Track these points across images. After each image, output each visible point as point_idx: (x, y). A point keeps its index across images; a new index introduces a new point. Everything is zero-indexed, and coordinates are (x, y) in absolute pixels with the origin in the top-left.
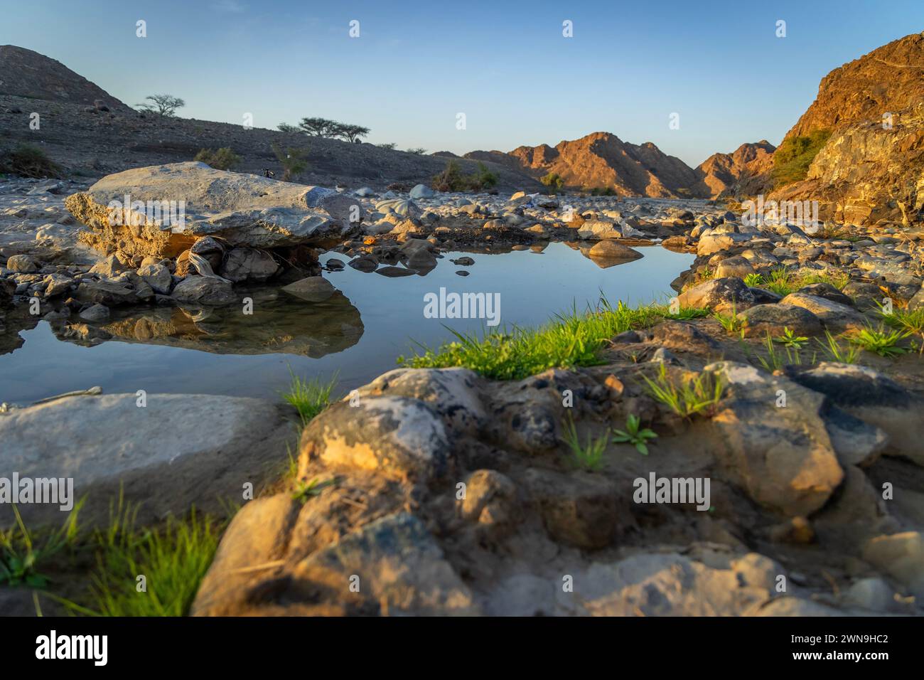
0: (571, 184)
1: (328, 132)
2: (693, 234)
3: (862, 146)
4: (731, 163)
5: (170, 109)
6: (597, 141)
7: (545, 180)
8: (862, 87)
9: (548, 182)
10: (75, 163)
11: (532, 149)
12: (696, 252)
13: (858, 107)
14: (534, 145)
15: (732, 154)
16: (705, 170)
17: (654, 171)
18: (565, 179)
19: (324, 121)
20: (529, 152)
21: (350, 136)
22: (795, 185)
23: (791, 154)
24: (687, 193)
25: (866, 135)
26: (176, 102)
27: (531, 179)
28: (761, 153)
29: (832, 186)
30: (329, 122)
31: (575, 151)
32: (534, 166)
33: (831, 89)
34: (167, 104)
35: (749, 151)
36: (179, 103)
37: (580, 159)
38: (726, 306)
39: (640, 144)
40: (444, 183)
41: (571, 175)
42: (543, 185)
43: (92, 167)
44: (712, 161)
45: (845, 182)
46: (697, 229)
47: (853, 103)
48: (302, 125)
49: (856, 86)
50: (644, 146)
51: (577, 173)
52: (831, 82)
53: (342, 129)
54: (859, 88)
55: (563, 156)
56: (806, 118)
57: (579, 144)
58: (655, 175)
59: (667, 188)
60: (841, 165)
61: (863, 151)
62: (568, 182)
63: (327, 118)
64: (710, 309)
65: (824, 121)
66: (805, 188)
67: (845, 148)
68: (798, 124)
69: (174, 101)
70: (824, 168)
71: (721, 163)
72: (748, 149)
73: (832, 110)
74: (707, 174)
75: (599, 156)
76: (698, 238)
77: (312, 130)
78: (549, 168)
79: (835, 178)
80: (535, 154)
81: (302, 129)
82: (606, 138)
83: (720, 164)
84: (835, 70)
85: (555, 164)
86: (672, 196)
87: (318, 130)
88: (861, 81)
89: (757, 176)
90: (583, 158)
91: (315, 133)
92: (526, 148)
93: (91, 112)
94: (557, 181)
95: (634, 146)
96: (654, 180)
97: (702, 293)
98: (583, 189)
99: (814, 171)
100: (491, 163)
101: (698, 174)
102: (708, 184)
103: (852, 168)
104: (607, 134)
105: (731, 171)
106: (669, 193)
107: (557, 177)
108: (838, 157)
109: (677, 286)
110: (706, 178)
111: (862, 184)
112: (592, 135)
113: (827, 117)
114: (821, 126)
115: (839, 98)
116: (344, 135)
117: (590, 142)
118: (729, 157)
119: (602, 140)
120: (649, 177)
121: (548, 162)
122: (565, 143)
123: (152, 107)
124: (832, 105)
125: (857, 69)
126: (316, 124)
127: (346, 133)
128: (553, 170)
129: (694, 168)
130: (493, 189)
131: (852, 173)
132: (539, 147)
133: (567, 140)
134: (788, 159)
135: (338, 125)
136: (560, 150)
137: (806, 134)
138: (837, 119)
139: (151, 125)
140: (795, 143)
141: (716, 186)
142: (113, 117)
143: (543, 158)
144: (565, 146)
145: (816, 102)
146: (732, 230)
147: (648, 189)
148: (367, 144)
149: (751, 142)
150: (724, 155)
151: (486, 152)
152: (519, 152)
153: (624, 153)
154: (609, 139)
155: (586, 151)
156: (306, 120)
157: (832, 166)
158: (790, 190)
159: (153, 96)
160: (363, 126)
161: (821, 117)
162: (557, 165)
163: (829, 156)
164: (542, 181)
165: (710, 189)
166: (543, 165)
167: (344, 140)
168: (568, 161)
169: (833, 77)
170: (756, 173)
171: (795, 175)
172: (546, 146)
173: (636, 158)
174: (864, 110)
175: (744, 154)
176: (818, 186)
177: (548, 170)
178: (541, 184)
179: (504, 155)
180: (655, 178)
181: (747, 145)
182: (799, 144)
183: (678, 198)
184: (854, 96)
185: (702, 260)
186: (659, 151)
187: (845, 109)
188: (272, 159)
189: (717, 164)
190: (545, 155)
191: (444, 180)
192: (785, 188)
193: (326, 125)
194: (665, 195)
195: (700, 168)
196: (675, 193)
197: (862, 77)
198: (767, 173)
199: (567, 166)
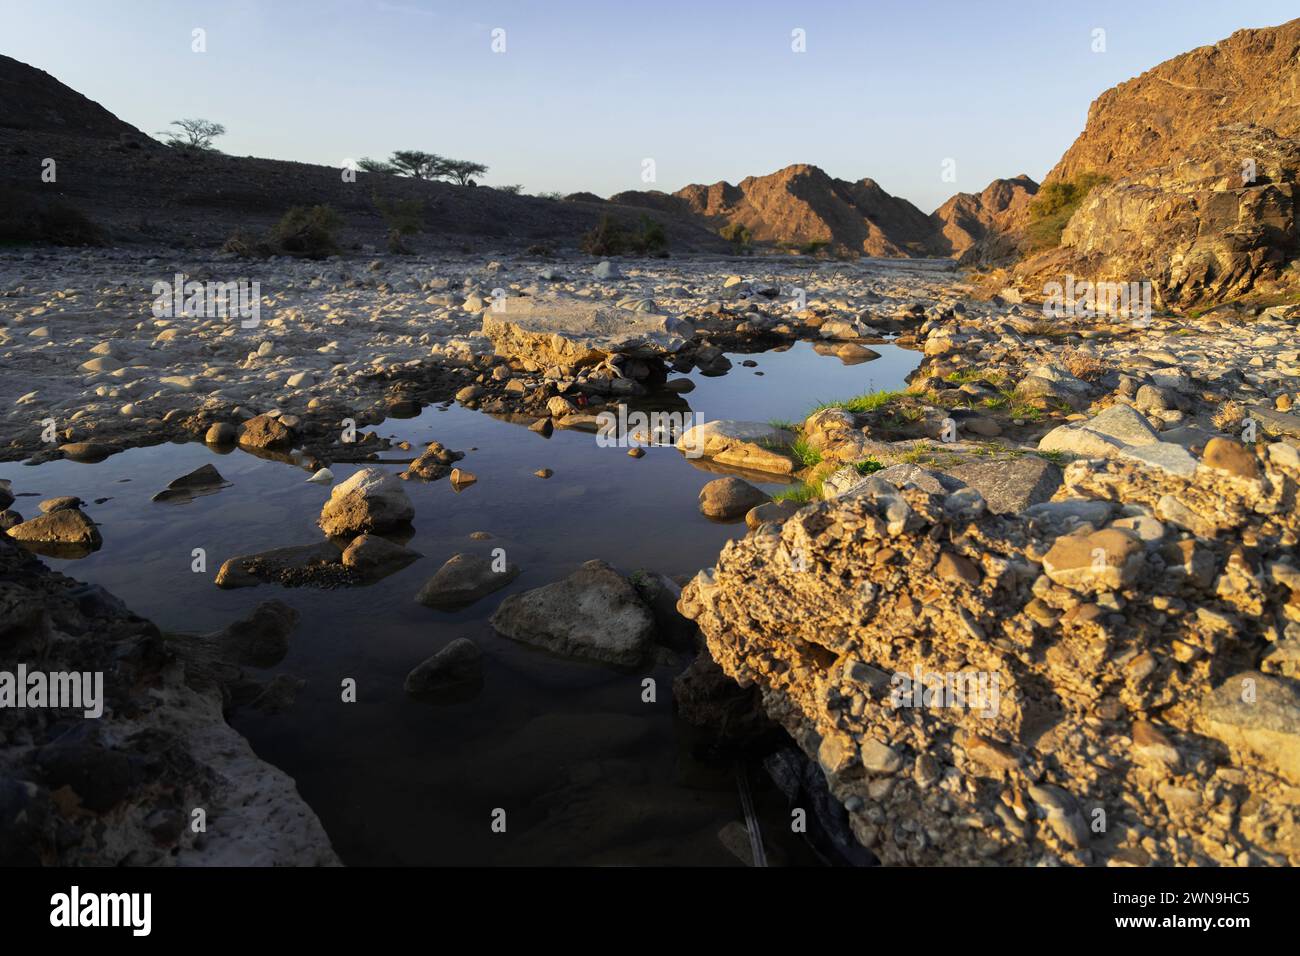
0: (760, 237)
1: (429, 169)
2: (922, 331)
3: (1118, 212)
4: (979, 206)
5: (205, 139)
6: (795, 177)
7: (726, 234)
8: (1141, 114)
9: (729, 236)
10: (115, 224)
11: (706, 189)
12: (923, 350)
13: (1137, 141)
14: (708, 182)
15: (980, 195)
16: (944, 216)
17: (874, 219)
18: (753, 231)
19: (423, 156)
20: (702, 192)
21: (461, 176)
22: (1046, 254)
23: (1050, 205)
24: (919, 249)
25: (1122, 199)
26: (214, 129)
27: (707, 232)
28: (1019, 192)
29: (1085, 259)
30: (430, 157)
31: (765, 191)
32: (709, 212)
33: (1103, 117)
34: (201, 131)
35: (1004, 190)
36: (216, 130)
37: (773, 201)
38: (932, 391)
39: (854, 181)
40: (598, 244)
41: (761, 224)
42: (724, 241)
43: (137, 229)
44: (953, 204)
45: (1100, 254)
46: (926, 325)
47: (1130, 136)
48: (393, 161)
49: (1134, 113)
50: (860, 183)
51: (770, 222)
52: (1103, 106)
53: (449, 166)
54: (1138, 116)
55: (749, 197)
56: (1072, 155)
57: (771, 181)
58: (876, 224)
59: (893, 242)
60: (1096, 233)
61: (1118, 218)
62: (757, 234)
63: (427, 151)
64: (925, 392)
65: (1094, 160)
66: (1056, 259)
67: (1101, 213)
68: (1062, 163)
69: (210, 127)
70: (1079, 234)
71: (965, 207)
72: (1001, 188)
73: (1104, 144)
74: (946, 223)
75: (799, 198)
76: (925, 336)
77: (407, 168)
78: (730, 214)
79: (1090, 248)
80: (710, 195)
81: (392, 166)
82: (808, 173)
83: (966, 209)
84: (1108, 92)
85: (739, 209)
86: (900, 254)
87: (415, 167)
88: (1139, 108)
89: (1010, 231)
90: (777, 200)
91: (411, 172)
92: (698, 187)
93: (118, 150)
94: (743, 234)
95: (846, 184)
96: (874, 231)
97: (920, 385)
98: (777, 245)
99: (1068, 237)
100: (652, 211)
101: (934, 222)
102: (948, 236)
103: (1108, 237)
104: (809, 167)
105: (980, 217)
106: (895, 248)
107: (742, 228)
108: (1092, 223)
109: (908, 380)
110: (946, 227)
111: (1114, 259)
112: (789, 168)
113: (1098, 153)
114: (1090, 168)
115: (1112, 129)
116: (452, 175)
117: (787, 178)
118: (976, 199)
119: (803, 174)
120: (868, 228)
121: (729, 207)
122: (752, 180)
123: (179, 136)
124: (1104, 138)
125: (1137, 90)
126: (412, 159)
127: (454, 172)
128: (736, 219)
129: (929, 214)
130: (662, 250)
131: (1107, 243)
132: (715, 185)
133: (755, 175)
134: (1047, 212)
135: (445, 162)
136: (744, 190)
137: (1071, 178)
138: (1110, 157)
139: (201, 168)
140: (1054, 190)
141: (960, 241)
142: (148, 157)
143: (721, 201)
144: (751, 183)
145: (1085, 134)
146: (954, 332)
147: (866, 243)
148: (485, 187)
149: (1006, 178)
150: (969, 195)
151: (642, 193)
152: (687, 192)
153: (833, 194)
154: (812, 174)
155: (780, 191)
156: (398, 153)
157: (1087, 232)
158: (1039, 261)
159: (181, 120)
160: (478, 162)
161: (1090, 153)
162: (742, 211)
163: (1084, 220)
164: (722, 234)
165: (950, 243)
166: (722, 211)
167: (453, 181)
168: (756, 205)
169: (1105, 101)
170: (1008, 227)
171: (1050, 238)
172: (725, 185)
173: (849, 201)
174: (1144, 145)
175: (995, 195)
176: (1072, 257)
177: (728, 218)
178: (720, 238)
179: (668, 198)
180: (875, 227)
181: (1001, 182)
182: (1060, 192)
183: (907, 257)
184: (1132, 126)
185: (926, 361)
186: (882, 191)
187: (1120, 143)
188: (365, 213)
189: (959, 208)
190: (723, 197)
191: (598, 240)
192: (1034, 258)
193: (426, 161)
194: (890, 251)
195: (936, 215)
196: (904, 249)
197: (1142, 102)
198: (1022, 228)
199: (756, 213)
